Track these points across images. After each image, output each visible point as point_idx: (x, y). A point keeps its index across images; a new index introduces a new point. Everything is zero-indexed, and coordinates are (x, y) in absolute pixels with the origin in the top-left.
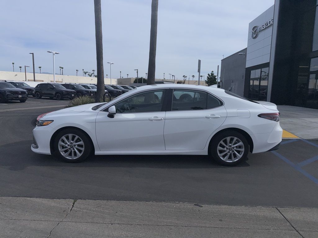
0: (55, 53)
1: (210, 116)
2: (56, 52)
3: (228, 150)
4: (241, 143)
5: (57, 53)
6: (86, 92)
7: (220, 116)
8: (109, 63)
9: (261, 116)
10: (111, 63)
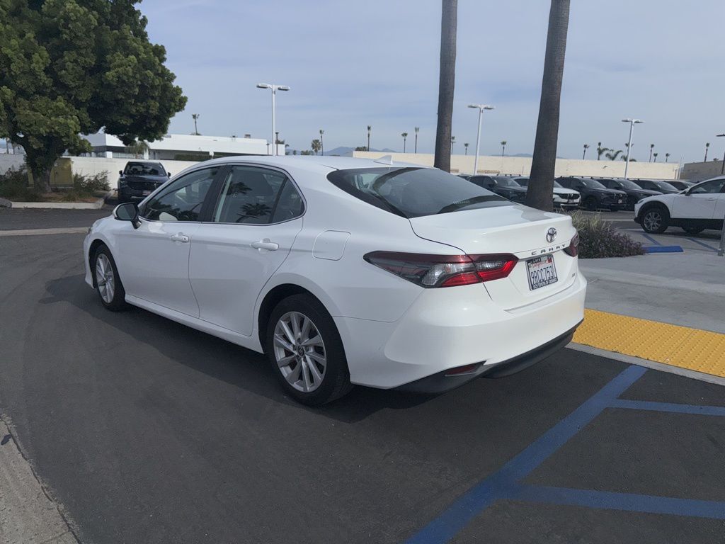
0: (485, 108)
1: (261, 242)
2: (485, 106)
3: (296, 353)
4: (319, 339)
5: (489, 107)
6: (516, 195)
7: (276, 246)
8: (627, 121)
9: (371, 259)
10: (634, 121)
